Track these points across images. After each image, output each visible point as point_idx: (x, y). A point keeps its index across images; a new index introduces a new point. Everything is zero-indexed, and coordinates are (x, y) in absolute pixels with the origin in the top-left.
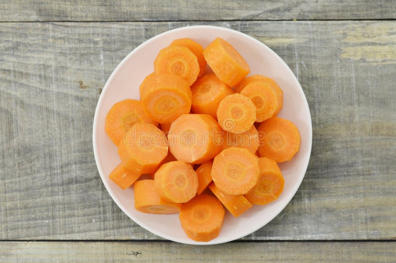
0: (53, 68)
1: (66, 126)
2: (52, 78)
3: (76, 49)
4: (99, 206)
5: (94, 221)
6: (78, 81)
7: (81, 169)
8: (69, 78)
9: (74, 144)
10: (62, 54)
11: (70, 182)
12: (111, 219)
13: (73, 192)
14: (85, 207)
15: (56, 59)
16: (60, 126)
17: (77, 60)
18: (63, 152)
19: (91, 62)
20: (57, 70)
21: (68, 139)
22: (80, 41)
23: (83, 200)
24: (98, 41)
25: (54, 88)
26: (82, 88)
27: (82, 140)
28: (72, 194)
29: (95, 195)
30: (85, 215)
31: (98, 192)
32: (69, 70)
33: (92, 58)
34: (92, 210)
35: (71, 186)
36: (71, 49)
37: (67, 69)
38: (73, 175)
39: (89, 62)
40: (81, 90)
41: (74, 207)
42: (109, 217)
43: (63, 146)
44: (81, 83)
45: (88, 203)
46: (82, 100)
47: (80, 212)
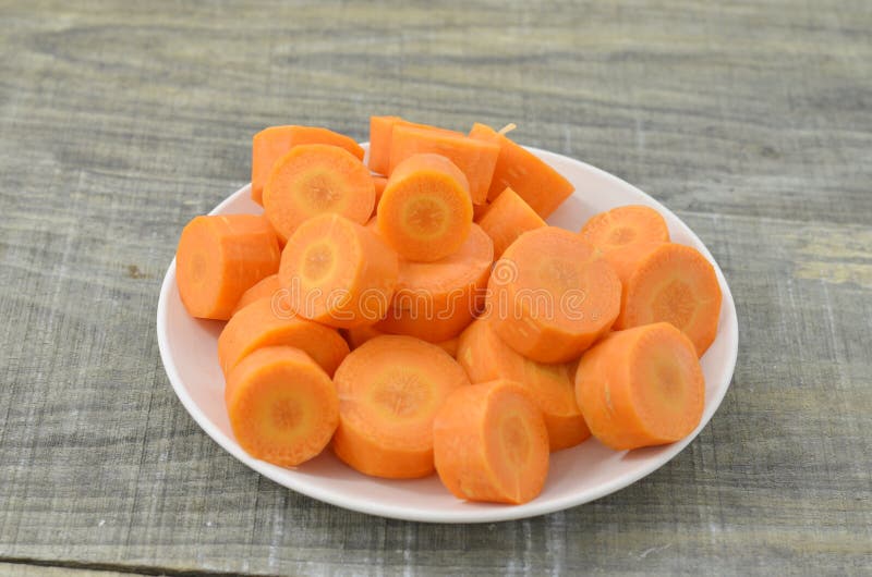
0: (69, 239)
1: (74, 339)
2: (62, 255)
3: (137, 214)
4: (125, 495)
5: (102, 523)
6: (127, 264)
7: (92, 420)
8: (104, 258)
9: (87, 372)
10: (101, 218)
11: (56, 442)
12: (151, 522)
13: (59, 462)
14: (83, 494)
15: (81, 226)
16: (58, 337)
17: (132, 231)
18: (54, 384)
19: (168, 237)
20: (80, 243)
21: (73, 361)
22: (147, 202)
23: (82, 480)
24: (193, 206)
25: (62, 272)
26: (135, 277)
27: (110, 367)
28: (56, 465)
29: (117, 472)
30: (79, 510)
31: (128, 467)
32: (108, 246)
33: (172, 230)
34: (103, 501)
35: (53, 449)
36: (121, 213)
37: (104, 243)
38: (69, 429)
39: (162, 236)
40: (132, 280)
41: (54, 491)
42: (148, 518)
43: (55, 375)
44: (133, 269)
45: (93, 486)
46: (129, 298)
47: (68, 502)
